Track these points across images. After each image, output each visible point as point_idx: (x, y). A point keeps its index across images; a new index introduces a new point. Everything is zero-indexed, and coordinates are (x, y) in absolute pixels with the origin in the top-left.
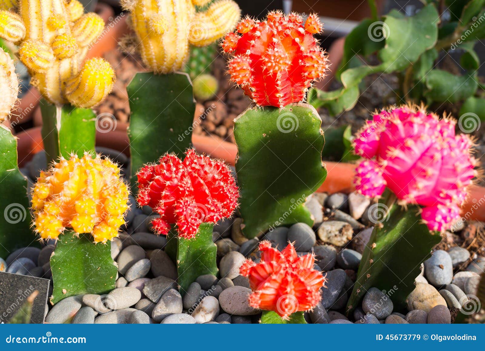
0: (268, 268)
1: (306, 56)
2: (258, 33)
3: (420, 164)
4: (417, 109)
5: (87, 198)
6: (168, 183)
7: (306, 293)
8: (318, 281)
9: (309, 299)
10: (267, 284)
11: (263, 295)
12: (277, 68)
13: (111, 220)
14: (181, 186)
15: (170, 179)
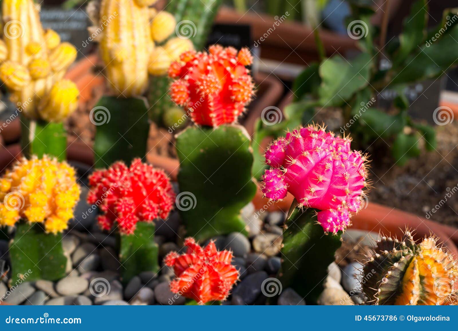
0: (188, 259)
1: (235, 83)
2: (196, 62)
3: (314, 172)
4: (319, 128)
5: (40, 191)
6: (112, 184)
7: (218, 282)
8: (232, 273)
9: (221, 287)
10: (185, 273)
11: (182, 282)
12: (208, 91)
13: (60, 213)
14: (122, 187)
15: (113, 181)
